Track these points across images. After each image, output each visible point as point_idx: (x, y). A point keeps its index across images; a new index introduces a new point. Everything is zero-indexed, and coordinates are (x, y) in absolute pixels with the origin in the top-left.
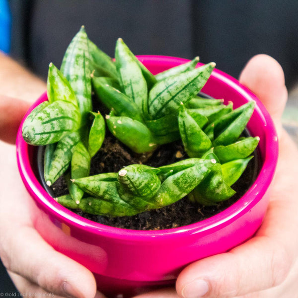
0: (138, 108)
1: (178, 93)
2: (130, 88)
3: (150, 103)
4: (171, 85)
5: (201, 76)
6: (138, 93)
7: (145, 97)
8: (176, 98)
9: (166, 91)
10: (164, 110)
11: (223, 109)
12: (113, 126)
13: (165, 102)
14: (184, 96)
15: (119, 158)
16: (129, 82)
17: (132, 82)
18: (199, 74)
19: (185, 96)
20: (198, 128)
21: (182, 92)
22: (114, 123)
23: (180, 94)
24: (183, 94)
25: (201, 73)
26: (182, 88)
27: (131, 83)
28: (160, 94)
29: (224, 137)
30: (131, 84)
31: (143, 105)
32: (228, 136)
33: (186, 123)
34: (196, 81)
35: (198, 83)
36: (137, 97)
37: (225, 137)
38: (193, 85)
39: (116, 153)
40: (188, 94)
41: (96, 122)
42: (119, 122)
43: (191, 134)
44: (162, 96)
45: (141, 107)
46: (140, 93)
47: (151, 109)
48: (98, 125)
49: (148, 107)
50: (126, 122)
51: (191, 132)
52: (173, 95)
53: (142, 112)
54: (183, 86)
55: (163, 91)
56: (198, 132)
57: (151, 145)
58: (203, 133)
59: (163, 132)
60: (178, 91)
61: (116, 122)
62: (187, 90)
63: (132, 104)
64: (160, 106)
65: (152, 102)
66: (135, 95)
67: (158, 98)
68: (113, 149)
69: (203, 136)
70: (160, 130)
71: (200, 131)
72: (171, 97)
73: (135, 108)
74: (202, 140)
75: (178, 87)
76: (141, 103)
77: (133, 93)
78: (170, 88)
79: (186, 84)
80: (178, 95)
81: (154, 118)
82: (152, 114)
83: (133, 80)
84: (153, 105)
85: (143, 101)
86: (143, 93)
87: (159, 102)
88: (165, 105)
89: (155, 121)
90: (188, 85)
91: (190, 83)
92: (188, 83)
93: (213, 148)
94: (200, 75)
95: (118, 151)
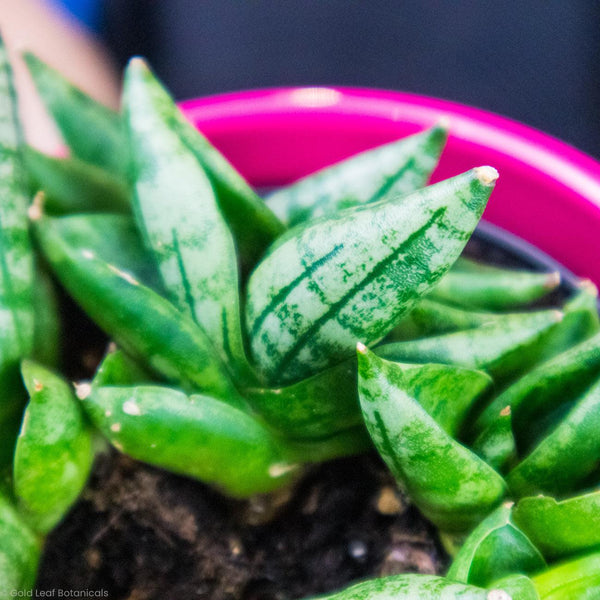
0: (211, 342)
1: (352, 293)
2: (173, 261)
3: (250, 323)
4: (321, 262)
5: (441, 225)
6: (204, 282)
7: (231, 299)
8: (346, 310)
9: (305, 282)
10: (305, 354)
11: (553, 328)
12: (107, 427)
13: (305, 324)
14: (375, 302)
15: (151, 531)
16: (169, 240)
17: (181, 238)
18: (429, 217)
19: (383, 304)
20: (439, 435)
21: (369, 288)
22: (108, 413)
23: (358, 296)
24: (372, 296)
25: (440, 212)
26: (363, 275)
27: (176, 243)
28: (286, 291)
29: (554, 453)
30: (175, 247)
31: (225, 331)
32: (571, 449)
33: (385, 418)
34: (419, 244)
35: (427, 252)
36: (203, 298)
37: (560, 451)
38: (410, 261)
39: (139, 513)
40: (391, 296)
41: (33, 420)
42: (132, 408)
43: (413, 458)
44: (290, 299)
45: (219, 339)
46: (212, 285)
47: (258, 346)
48: (43, 427)
49: (247, 339)
50: (156, 406)
51: (412, 453)
52: (335, 299)
53: (224, 357)
54: (370, 268)
55: (295, 283)
56: (439, 452)
57: (277, 471)
58: (461, 452)
59: (315, 428)
60: (350, 285)
61: (119, 409)
62: (389, 282)
63: (186, 327)
64: (285, 341)
65: (259, 321)
66: (196, 293)
67: (279, 307)
68: (125, 501)
69: (463, 462)
70: (303, 423)
71: (449, 447)
72: (325, 309)
73: (198, 340)
74: (463, 476)
75: (350, 268)
76: (218, 323)
77: (186, 284)
78: (320, 271)
79: (379, 256)
80: (352, 302)
81: (274, 380)
82: (264, 367)
83: (185, 233)
84: (261, 332)
85: (224, 315)
86: (222, 284)
87: (283, 325)
88: (308, 336)
89: (278, 391)
90: (388, 261)
91: (394, 256)
92: (390, 252)
93: (508, 506)
94: (432, 221)
95: (143, 506)
